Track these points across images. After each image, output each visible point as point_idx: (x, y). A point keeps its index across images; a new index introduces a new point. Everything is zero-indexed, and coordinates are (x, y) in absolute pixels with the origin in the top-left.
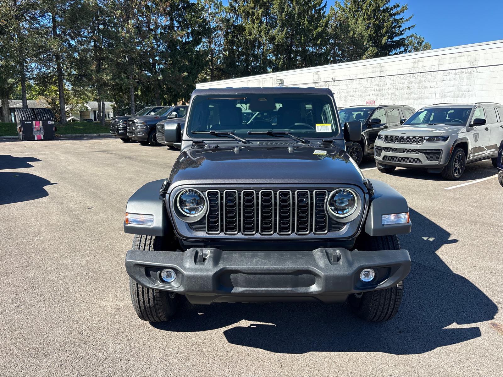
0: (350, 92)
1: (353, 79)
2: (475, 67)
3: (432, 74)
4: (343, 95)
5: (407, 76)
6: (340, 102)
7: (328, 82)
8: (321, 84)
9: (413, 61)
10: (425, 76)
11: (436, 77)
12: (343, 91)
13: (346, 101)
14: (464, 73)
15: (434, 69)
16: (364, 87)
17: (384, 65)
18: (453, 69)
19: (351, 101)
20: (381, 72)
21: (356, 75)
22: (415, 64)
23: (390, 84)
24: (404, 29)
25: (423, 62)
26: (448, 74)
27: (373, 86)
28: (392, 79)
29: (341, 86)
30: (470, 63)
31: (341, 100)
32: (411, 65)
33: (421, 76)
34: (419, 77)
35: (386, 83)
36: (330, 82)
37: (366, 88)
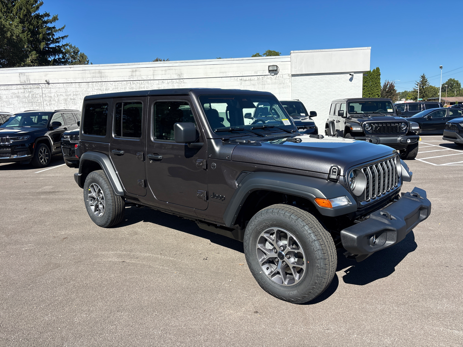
0: (70, 95)
1: (72, 83)
2: (182, 79)
3: (150, 83)
4: (62, 98)
5: (127, 83)
6: (59, 105)
7: (40, 85)
8: (31, 86)
9: (130, 70)
10: (143, 84)
11: (153, 85)
12: (62, 94)
13: (66, 104)
14: (175, 83)
15: (150, 78)
16: (86, 91)
17: (103, 71)
18: (165, 80)
19: (73, 104)
20: (101, 77)
21: (74, 79)
22: (133, 72)
23: (113, 89)
24: (58, 37)
25: (140, 71)
26: (162, 83)
27: (96, 90)
28: (114, 85)
29: (57, 89)
30: (178, 75)
31: (61, 103)
32: (130, 74)
33: (140, 83)
34: (138, 84)
35: (108, 88)
36: (43, 84)
37: (88, 92)
